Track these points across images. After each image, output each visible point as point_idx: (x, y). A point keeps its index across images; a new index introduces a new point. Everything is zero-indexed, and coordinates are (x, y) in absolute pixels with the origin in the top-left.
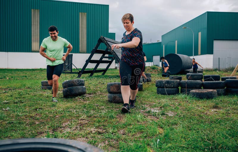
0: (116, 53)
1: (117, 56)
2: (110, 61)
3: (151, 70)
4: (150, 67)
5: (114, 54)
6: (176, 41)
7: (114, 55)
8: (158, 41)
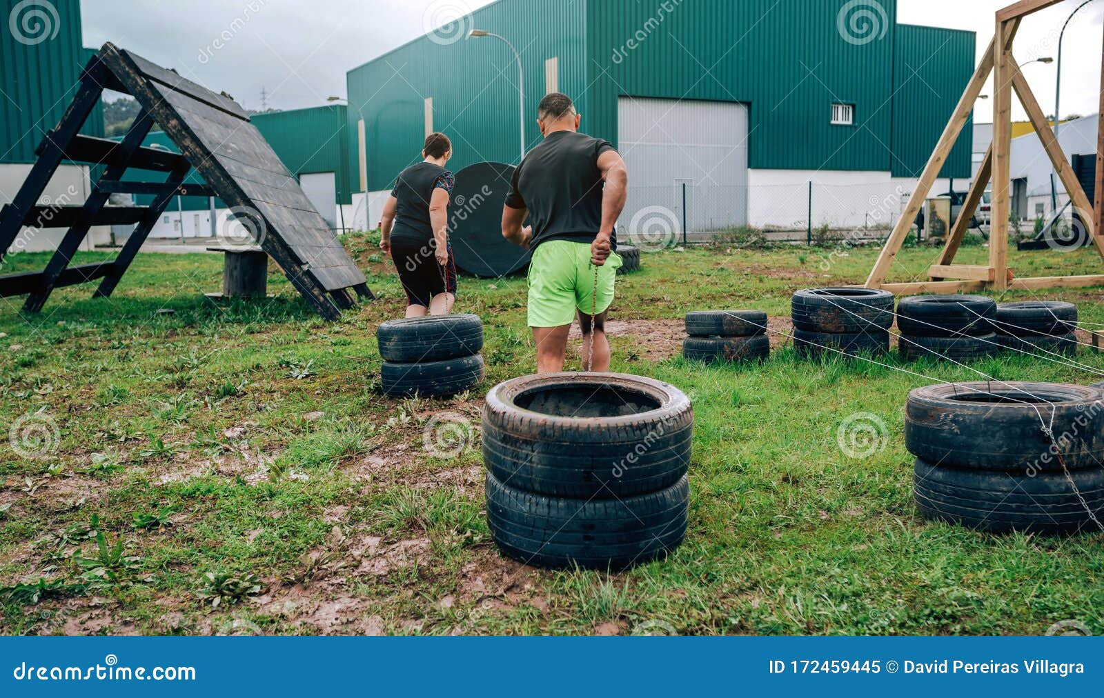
0: (219, 158)
1: (228, 177)
2: (146, 209)
3: (374, 256)
4: (363, 240)
5: (206, 163)
6: (428, 103)
7: (204, 173)
8: (331, 99)
